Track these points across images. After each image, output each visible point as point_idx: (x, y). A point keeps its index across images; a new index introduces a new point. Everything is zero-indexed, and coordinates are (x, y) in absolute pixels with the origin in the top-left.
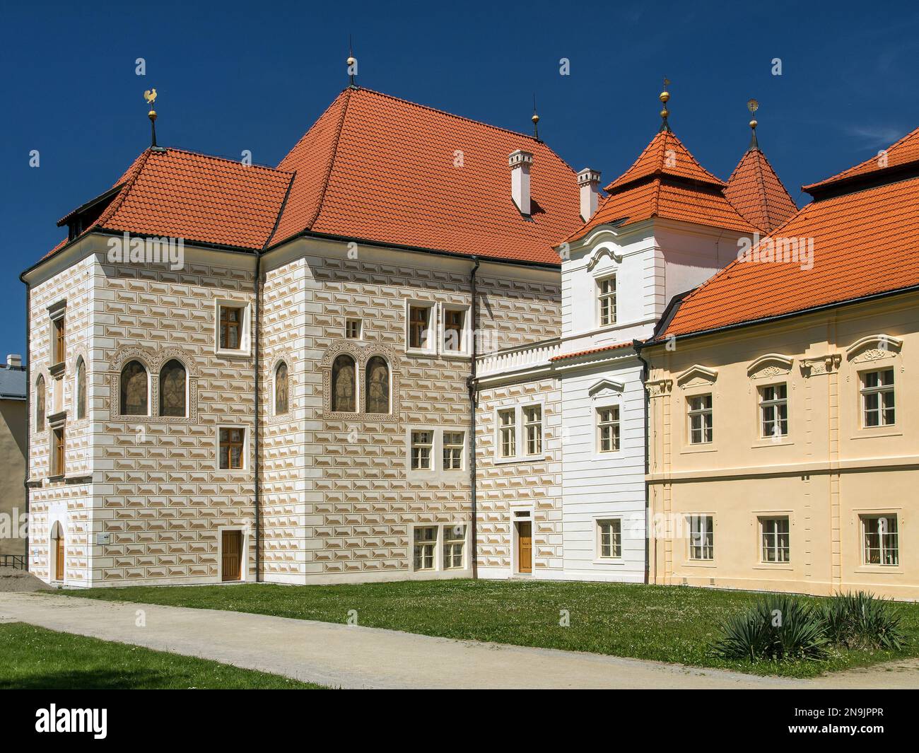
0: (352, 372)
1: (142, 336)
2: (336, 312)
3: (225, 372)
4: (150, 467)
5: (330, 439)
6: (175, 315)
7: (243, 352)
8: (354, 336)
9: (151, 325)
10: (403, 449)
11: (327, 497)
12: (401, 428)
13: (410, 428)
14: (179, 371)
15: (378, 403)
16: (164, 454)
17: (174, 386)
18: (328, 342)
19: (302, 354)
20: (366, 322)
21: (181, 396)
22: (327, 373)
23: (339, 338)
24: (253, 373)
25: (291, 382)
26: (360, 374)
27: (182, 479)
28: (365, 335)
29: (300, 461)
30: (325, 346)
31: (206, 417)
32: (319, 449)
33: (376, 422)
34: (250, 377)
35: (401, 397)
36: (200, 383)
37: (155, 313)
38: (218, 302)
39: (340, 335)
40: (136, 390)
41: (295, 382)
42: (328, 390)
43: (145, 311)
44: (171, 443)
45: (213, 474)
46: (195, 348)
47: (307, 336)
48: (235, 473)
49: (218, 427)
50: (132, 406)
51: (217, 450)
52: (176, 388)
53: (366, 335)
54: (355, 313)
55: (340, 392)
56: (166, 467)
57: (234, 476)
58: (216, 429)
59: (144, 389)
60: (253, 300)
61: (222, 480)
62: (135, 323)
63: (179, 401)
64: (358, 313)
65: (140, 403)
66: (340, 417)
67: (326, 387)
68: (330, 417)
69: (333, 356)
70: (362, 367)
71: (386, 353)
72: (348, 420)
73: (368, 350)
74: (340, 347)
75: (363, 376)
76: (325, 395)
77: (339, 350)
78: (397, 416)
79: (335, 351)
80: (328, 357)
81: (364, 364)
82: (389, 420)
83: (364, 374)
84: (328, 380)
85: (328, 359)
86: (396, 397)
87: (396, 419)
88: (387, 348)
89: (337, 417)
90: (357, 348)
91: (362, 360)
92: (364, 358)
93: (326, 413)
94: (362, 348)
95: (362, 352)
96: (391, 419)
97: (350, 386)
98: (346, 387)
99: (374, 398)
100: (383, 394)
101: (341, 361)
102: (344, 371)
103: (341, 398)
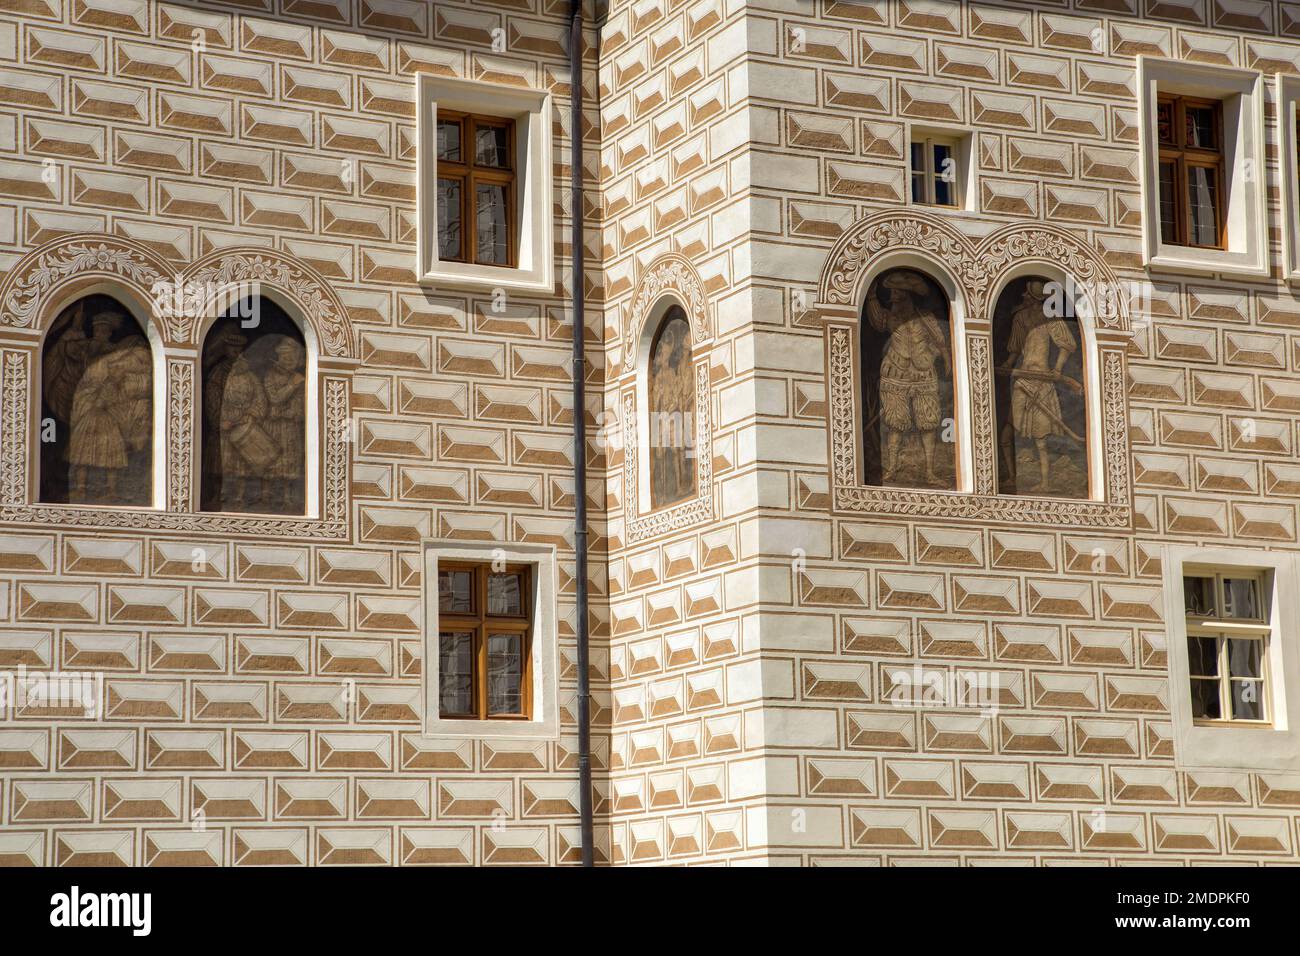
0: (941, 338)
1: (127, 201)
2: (870, 101)
3: (457, 350)
4: (161, 709)
5: (862, 592)
6: (261, 130)
7: (526, 275)
8: (943, 195)
9: (167, 162)
10: (1156, 641)
11: (858, 825)
12: (1142, 555)
13: (1176, 557)
14: (279, 342)
15: (1044, 460)
16: (218, 656)
17: (260, 398)
18: (841, 215)
19: (744, 261)
20: (986, 142)
21: (285, 432)
22: (839, 336)
23: (884, 203)
24: (564, 358)
25: (702, 377)
26: (970, 341)
27: (287, 759)
28: (986, 194)
29: (745, 682)
30: (832, 229)
31: (382, 517)
32: (817, 631)
33: (1040, 530)
34: (556, 370)
35: (1134, 433)
36: (362, 386)
37: (182, 118)
38: (428, 87)
39: (888, 191)
40: (105, 409)
41: (718, 373)
42: (849, 400)
43: (142, 109)
44: (244, 616)
45: (413, 740)
46: (342, 256)
47: (758, 191)
48: (501, 735)
49: (434, 555)
50: (89, 468)
51: (427, 646)
52: (269, 404)
53: (989, 193)
54: (943, 110)
55: (893, 409)
56: (223, 709)
57: (496, 749)
58: (426, 563)
59: (140, 405)
60: (559, 89)
61: (451, 761)
62: (99, 150)
63: (281, 452)
64: (956, 107)
65: (121, 460)
66: (897, 508)
67: (838, 390)
68: (857, 507)
69: (861, 271)
70: (977, 316)
71: (1068, 265)
72: (931, 520)
73: (998, 250)
74: (887, 237)
75: (982, 349)
76: (834, 418)
77: (886, 246)
78: (1123, 509)
79: (868, 249)
80: (845, 275)
81: (983, 305)
82: (1093, 523)
83: (985, 341)
84: (844, 360)
85: (845, 281)
86: (1117, 436)
87: (1121, 519)
88: (1072, 245)
89: (888, 505)
90: (956, 242)
91: (976, 290)
92: (986, 280)
93: (843, 490)
94: (975, 244)
95: (976, 259)
96: (1101, 521)
97: (932, 390)
98: (917, 392)
99: (1029, 436)
100: (1062, 423)
101: (893, 290)
102: (909, 331)
103: (900, 432)
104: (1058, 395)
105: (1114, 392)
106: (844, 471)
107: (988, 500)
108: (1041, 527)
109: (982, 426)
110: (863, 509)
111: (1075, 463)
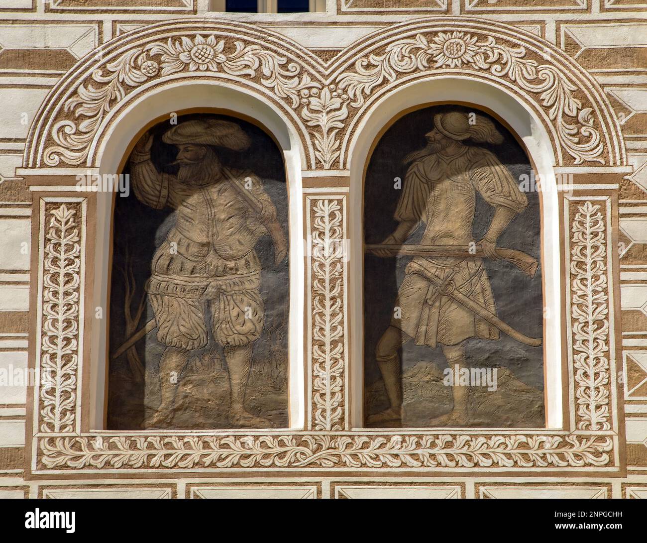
18: (74, 37)
23: (154, 14)
26: (311, 204)
30: (57, 60)
35: (628, 320)
55: (173, 319)
66: (155, 461)
67: (55, 293)
68: (80, 463)
69: (108, 117)
70: (327, 166)
71: (505, 76)
72: (221, 475)
73: (369, 66)
74: (160, 63)
75: (332, 215)
76: (44, 334)
77: (158, 76)
78: (602, 439)
79: (123, 83)
80: (77, 125)
81: (339, 149)
82: (540, 462)
83: (340, 202)
84: (69, 248)
85: (78, 133)
86: (591, 327)
87: (598, 454)
88: (515, 45)
89: (139, 456)
90: (290, 61)
91: (325, 130)
92: (344, 112)
93: (52, 441)
94: (326, 60)
95: (327, 82)
96: (555, 460)
97: (248, 286)
98: (220, 292)
99: (432, 342)
100: (495, 319)
101: (181, 148)
102: (210, 203)
103: (184, 352)
104: (490, 278)
105: (589, 261)
106: (58, 411)
107: (333, 438)
108: (436, 474)
109: (327, 328)
110: (90, 466)
111: (518, 378)
